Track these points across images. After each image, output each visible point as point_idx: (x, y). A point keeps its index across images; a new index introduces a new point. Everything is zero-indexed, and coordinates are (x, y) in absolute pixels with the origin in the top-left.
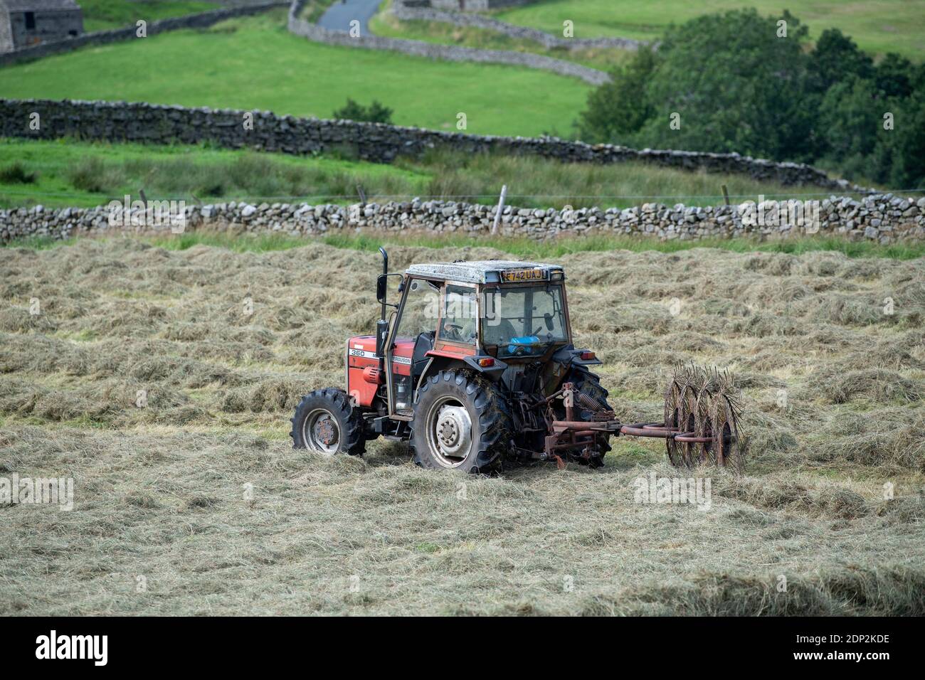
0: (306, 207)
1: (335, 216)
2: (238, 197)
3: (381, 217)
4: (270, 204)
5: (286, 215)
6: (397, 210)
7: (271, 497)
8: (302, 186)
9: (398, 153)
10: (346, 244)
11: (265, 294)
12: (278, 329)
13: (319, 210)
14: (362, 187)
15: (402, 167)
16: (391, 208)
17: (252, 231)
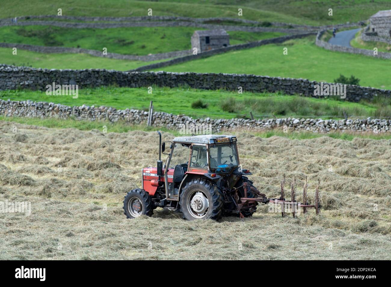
0: (321, 121)
1: (334, 125)
2: (292, 115)
3: (353, 126)
4: (306, 119)
5: (312, 124)
6: (360, 123)
7: (303, 245)
8: (320, 111)
9: (361, 98)
10: (338, 137)
11: (302, 158)
12: (307, 173)
13: (326, 122)
14: (345, 113)
15: (363, 104)
16: (358, 122)
17: (297, 130)
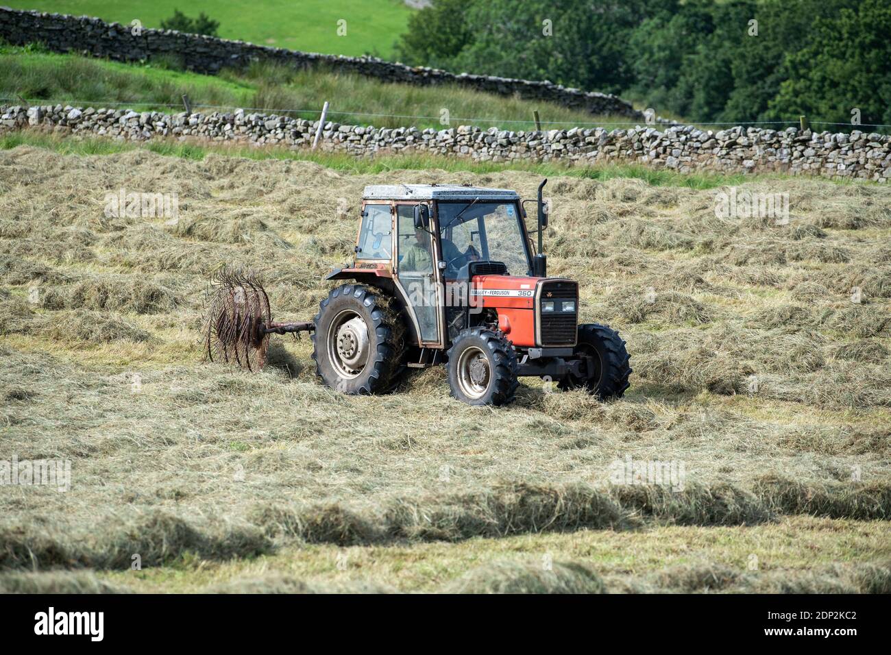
0: (132, 114)
1: (161, 124)
2: (64, 100)
3: (205, 127)
4: (96, 109)
5: (112, 120)
6: (221, 120)
7: (88, 393)
8: (128, 93)
9: (223, 65)
10: (170, 152)
11: (89, 196)
12: (100, 231)
13: (144, 116)
14: (186, 98)
15: (227, 79)
16: (215, 119)
17: (77, 133)
